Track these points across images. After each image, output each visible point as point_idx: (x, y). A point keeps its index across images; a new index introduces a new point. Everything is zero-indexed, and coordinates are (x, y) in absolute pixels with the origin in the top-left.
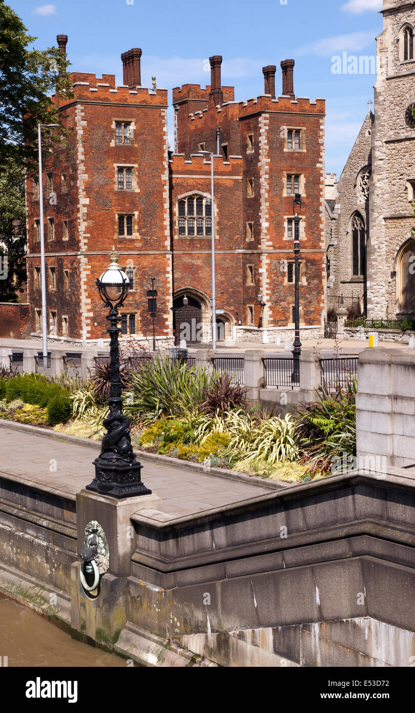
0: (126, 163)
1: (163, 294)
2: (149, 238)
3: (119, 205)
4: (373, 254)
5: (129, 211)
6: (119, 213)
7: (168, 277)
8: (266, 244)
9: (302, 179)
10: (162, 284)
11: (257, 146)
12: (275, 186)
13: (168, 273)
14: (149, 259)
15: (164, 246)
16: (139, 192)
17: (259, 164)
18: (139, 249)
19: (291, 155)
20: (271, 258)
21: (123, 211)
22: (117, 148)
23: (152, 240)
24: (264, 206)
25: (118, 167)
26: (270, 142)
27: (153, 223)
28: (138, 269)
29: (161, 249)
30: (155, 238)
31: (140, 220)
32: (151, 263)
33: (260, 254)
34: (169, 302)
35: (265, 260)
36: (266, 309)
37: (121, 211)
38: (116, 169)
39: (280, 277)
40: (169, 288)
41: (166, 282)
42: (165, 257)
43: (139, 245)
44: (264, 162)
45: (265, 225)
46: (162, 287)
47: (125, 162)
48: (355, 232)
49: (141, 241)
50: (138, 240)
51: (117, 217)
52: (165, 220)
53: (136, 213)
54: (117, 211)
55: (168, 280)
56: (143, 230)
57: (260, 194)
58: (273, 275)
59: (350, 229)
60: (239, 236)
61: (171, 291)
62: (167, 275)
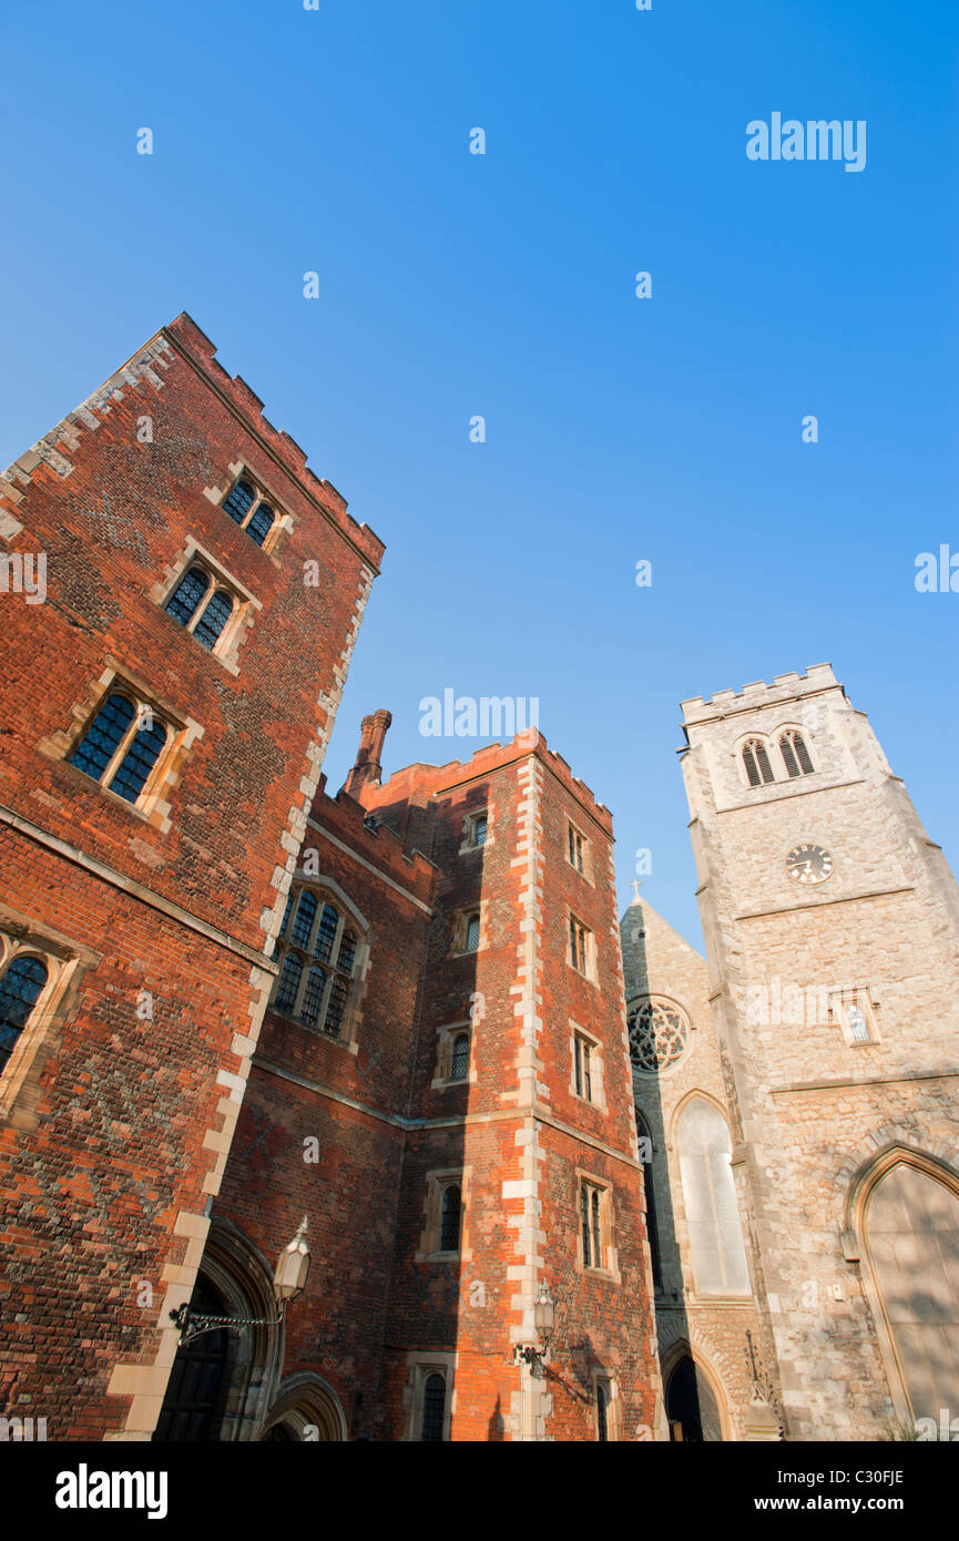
0: (231, 571)
1: (165, 1187)
2: (205, 854)
3: (141, 650)
4: (768, 1195)
5: (172, 700)
6: (126, 674)
7: (227, 1092)
8: (537, 1089)
9: (592, 945)
10: (178, 1121)
11: (506, 828)
12: (553, 927)
13: (233, 1065)
14: (172, 948)
15: (252, 928)
16: (236, 675)
17: (515, 863)
18: (144, 876)
19: (575, 876)
20: (550, 1143)
21: (149, 683)
22: (222, 516)
23: (213, 871)
24: (526, 966)
25: (197, 555)
27: (243, 806)
28: (92, 970)
29: (238, 934)
30: (229, 870)
31: (197, 759)
32: (175, 976)
33: (512, 1124)
34: (179, 1259)
37: (136, 674)
38: (189, 553)
39: (568, 1232)
40: (205, 1160)
41: (207, 1117)
42: (246, 976)
43: (151, 856)
44: (536, 856)
45: (527, 1023)
46: (175, 1140)
47: (227, 565)
49: (167, 842)
50: (156, 832)
51: (106, 679)
52: (289, 831)
53: (194, 730)
54: (123, 662)
55: (222, 1106)
56: (195, 809)
57: (519, 933)
58: (553, 1218)
60: (405, 1070)
61: (212, 1184)
62: (224, 1078)
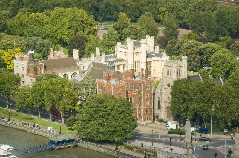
8: (142, 106)
9: (149, 94)
11: (141, 89)
12: (144, 96)
19: (147, 91)
22: (119, 93)
24: (142, 100)
26: (143, 89)
33: (141, 108)
35: (142, 109)
36: (142, 118)
39: (145, 112)
44: (142, 92)
45: (142, 103)
48: (158, 101)
58: (143, 112)
59: (158, 100)
60: (137, 104)
